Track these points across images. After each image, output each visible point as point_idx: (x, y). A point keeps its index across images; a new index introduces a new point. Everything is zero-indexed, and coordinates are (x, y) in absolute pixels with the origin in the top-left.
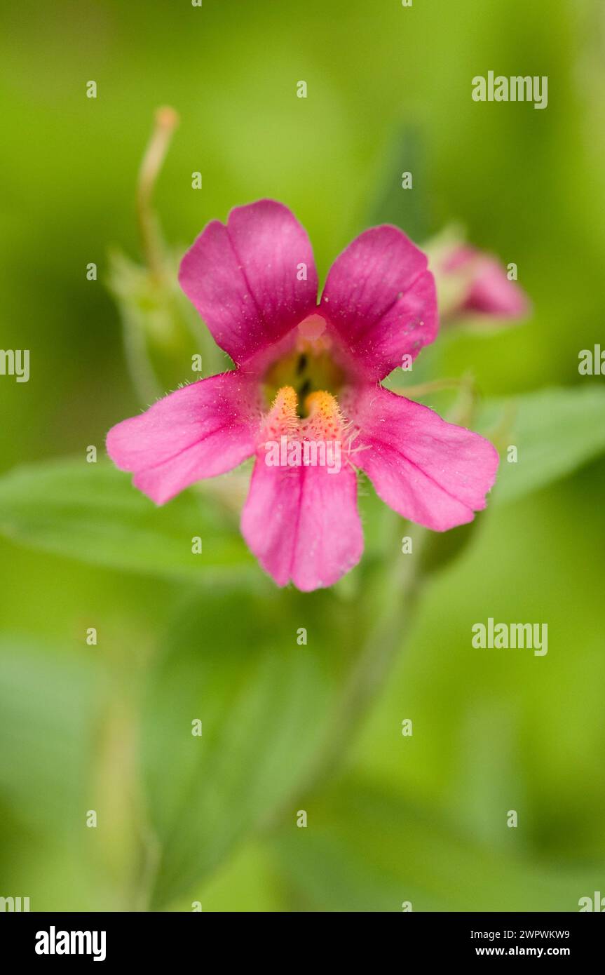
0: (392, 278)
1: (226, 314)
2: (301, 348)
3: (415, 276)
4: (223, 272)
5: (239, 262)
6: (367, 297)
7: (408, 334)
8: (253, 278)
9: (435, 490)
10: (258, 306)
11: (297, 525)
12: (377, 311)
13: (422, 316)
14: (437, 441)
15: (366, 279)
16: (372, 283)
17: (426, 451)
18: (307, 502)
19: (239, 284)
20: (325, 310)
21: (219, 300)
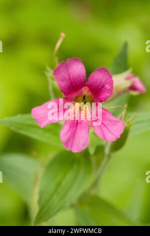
0: (104, 80)
1: (64, 84)
2: (84, 94)
3: (109, 80)
4: (64, 74)
5: (68, 72)
6: (97, 84)
7: (106, 94)
8: (71, 76)
9: (109, 132)
10: (72, 83)
11: (74, 136)
12: (100, 88)
13: (110, 90)
14: (111, 120)
15: (98, 79)
16: (99, 81)
17: (108, 122)
18: (77, 131)
19: (67, 77)
20: (88, 86)
21: (62, 80)
